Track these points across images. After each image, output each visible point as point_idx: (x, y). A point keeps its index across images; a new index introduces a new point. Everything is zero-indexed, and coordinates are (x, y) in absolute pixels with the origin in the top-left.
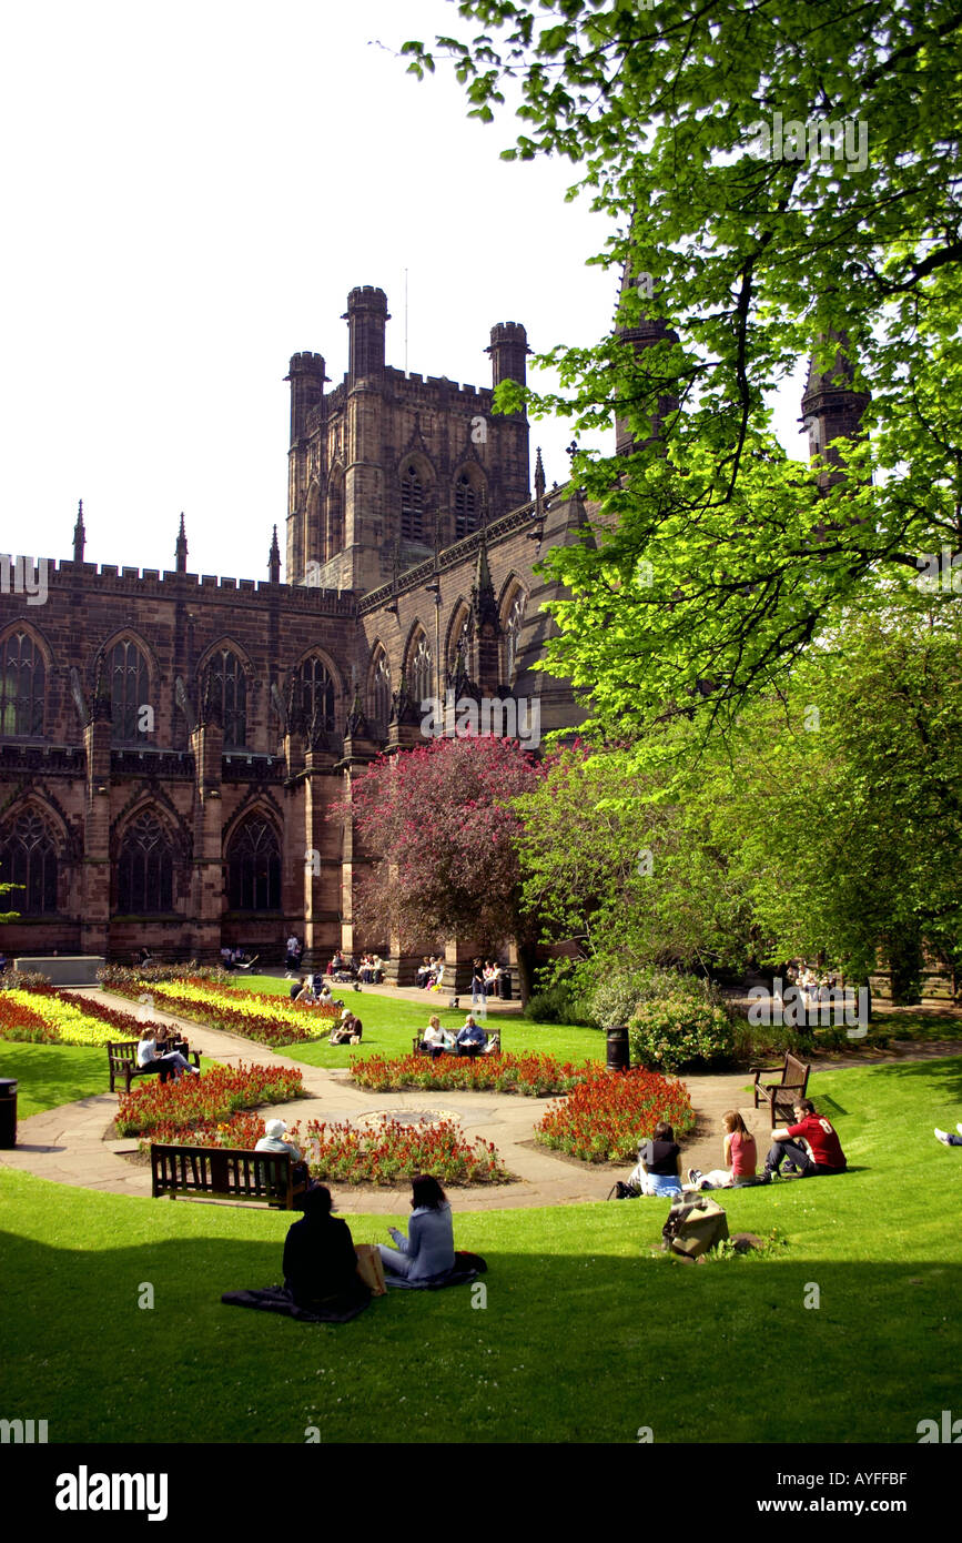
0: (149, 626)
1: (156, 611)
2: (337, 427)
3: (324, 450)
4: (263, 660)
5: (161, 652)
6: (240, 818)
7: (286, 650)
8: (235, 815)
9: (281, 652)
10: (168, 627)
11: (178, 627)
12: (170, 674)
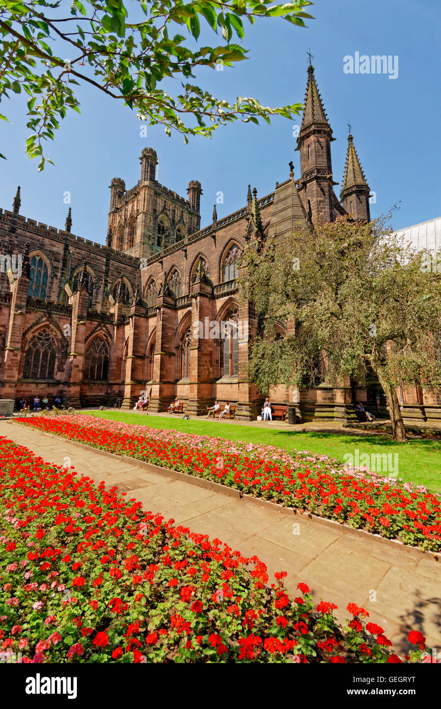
0: (50, 251)
1: (55, 246)
2: (133, 202)
3: (126, 210)
4: (102, 277)
5: (55, 264)
6: (92, 336)
7: (112, 275)
8: (90, 335)
9: (110, 275)
10: (60, 254)
11: (65, 255)
12: (59, 275)
